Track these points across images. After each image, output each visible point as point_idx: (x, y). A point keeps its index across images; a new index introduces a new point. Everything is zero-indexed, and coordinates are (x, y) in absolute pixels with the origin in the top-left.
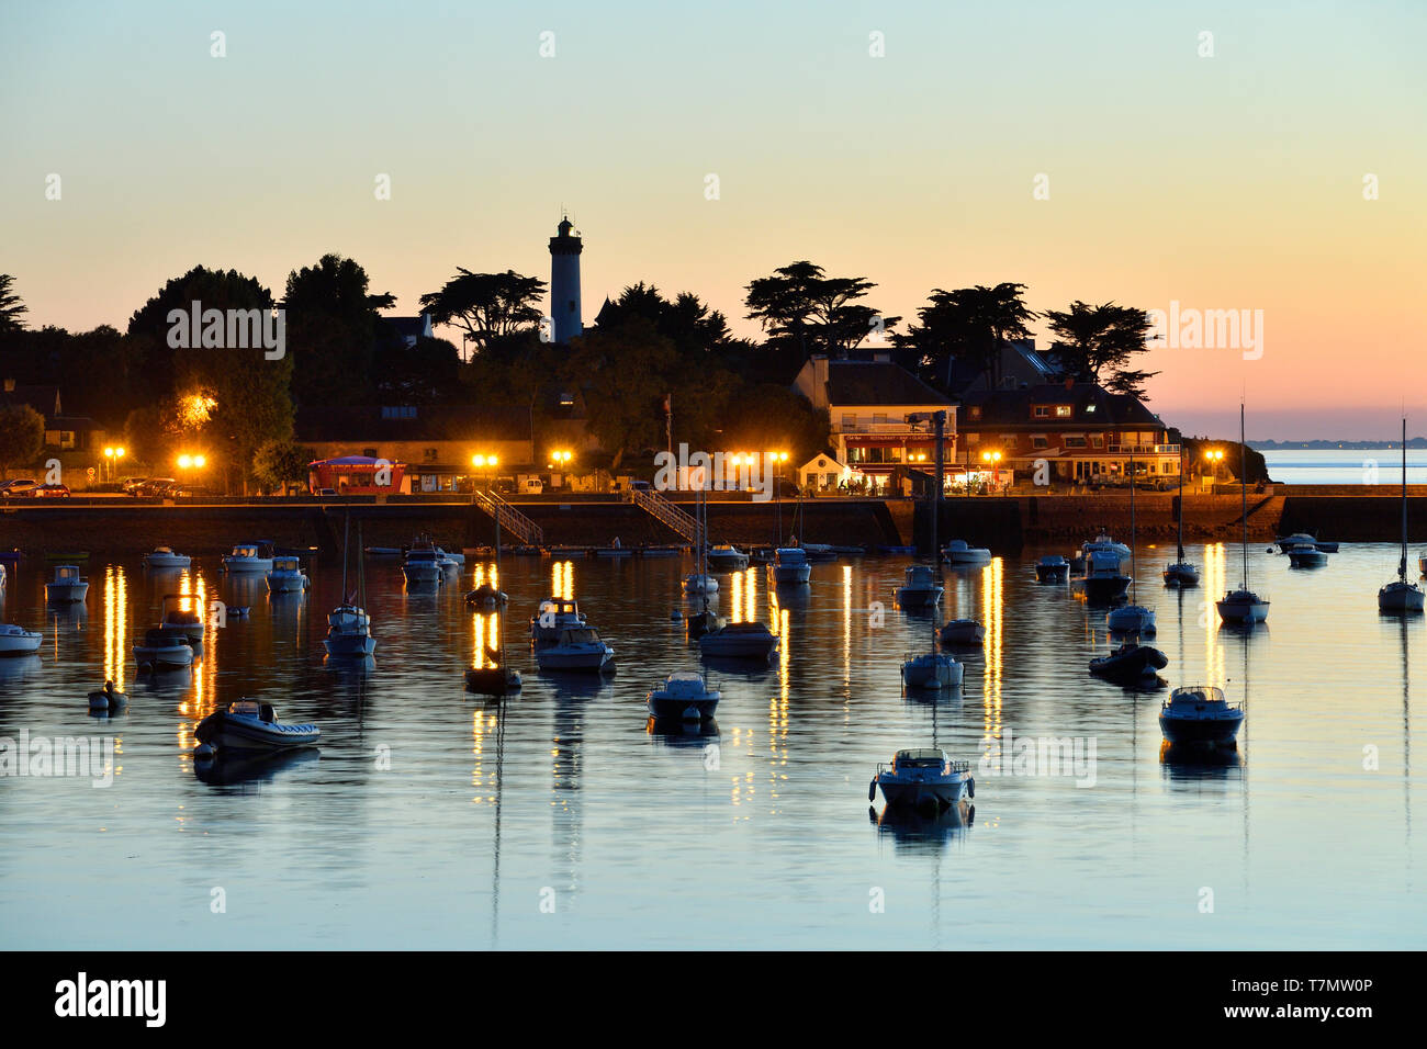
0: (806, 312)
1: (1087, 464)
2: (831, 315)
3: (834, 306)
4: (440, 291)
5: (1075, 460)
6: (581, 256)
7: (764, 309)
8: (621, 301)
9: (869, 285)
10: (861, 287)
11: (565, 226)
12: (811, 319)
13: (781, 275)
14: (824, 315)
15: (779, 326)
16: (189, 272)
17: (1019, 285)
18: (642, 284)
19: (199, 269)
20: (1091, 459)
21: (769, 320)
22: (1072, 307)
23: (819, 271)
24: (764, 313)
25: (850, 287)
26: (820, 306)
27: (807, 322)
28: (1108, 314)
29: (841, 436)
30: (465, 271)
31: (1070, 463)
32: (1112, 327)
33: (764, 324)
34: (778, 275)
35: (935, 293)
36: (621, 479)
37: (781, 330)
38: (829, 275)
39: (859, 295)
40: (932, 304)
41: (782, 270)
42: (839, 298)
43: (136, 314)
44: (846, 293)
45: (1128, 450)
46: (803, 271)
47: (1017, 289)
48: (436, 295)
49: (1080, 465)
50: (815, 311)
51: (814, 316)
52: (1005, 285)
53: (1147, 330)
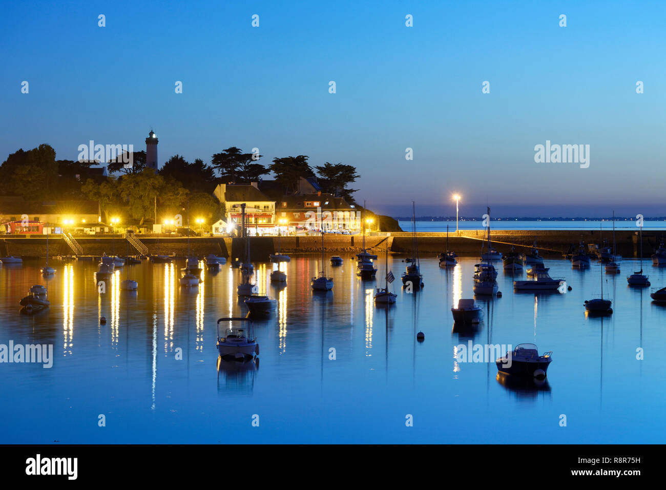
0: (234, 166)
2: (246, 167)
3: (246, 164)
6: (158, 145)
7: (219, 165)
8: (170, 162)
11: (152, 134)
12: (238, 169)
13: (225, 152)
14: (243, 168)
15: (225, 171)
17: (306, 156)
18: (178, 155)
21: (221, 169)
22: (325, 165)
23: (240, 151)
24: (219, 167)
26: (241, 164)
27: (236, 170)
28: (340, 167)
29: (229, 213)
32: (341, 173)
33: (219, 171)
34: (224, 152)
35: (275, 159)
36: (141, 229)
37: (226, 173)
38: (243, 153)
40: (274, 163)
41: (226, 150)
42: (248, 161)
44: (250, 159)
46: (233, 150)
47: (305, 158)
50: (240, 166)
51: (239, 168)
52: (300, 156)
53: (355, 174)
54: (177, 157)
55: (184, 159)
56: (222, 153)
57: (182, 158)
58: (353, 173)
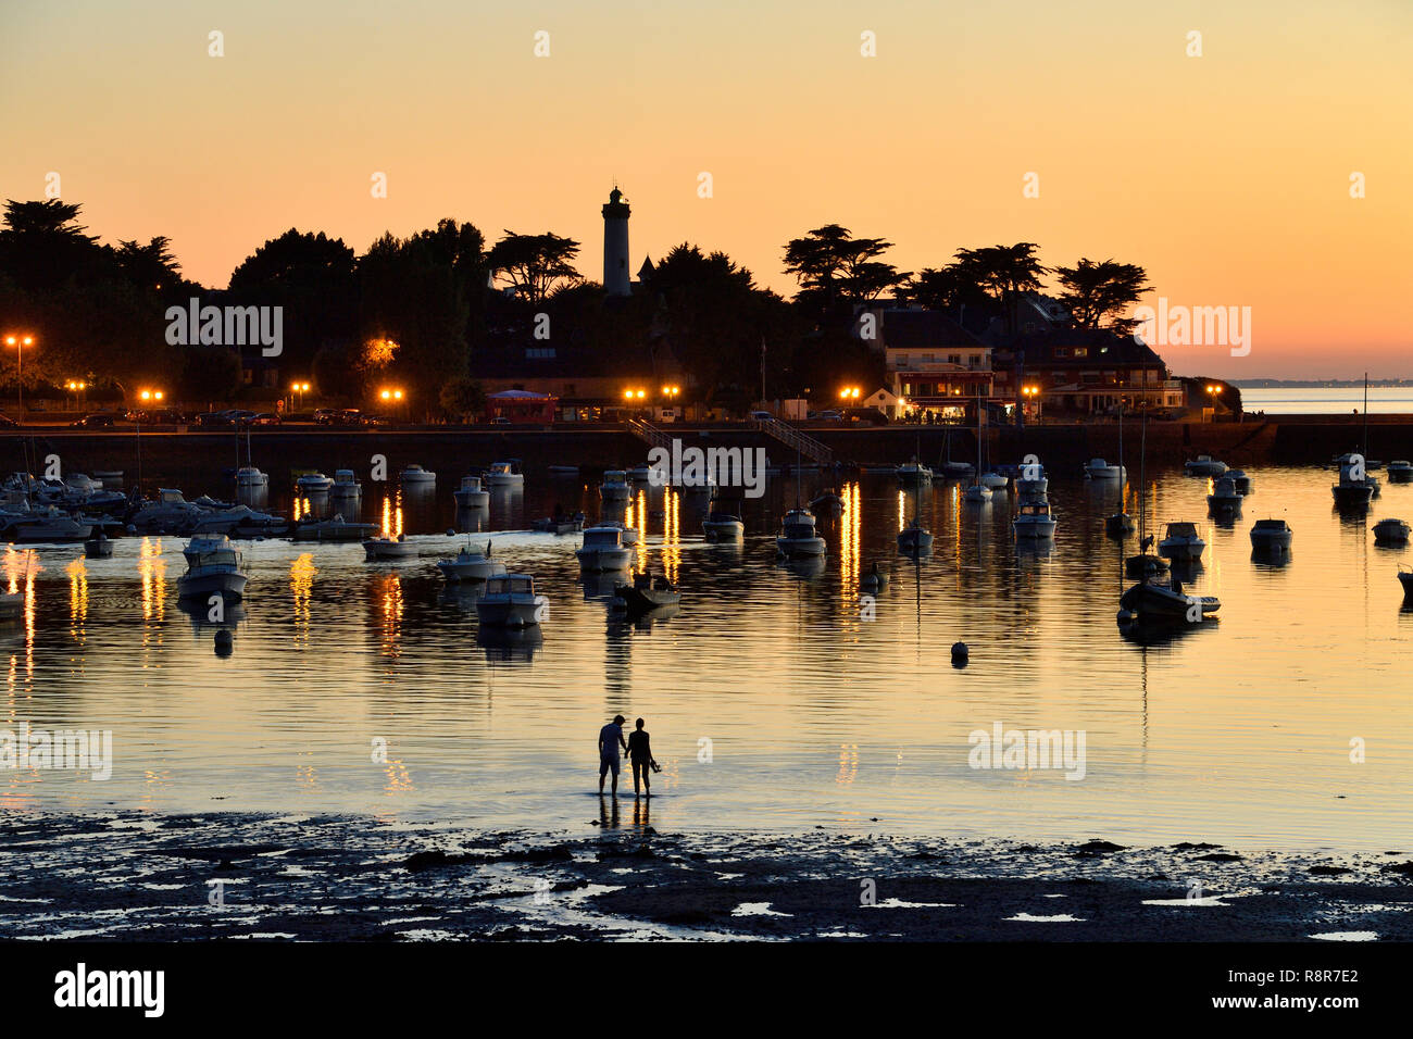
0: (831, 268)
1: (1101, 397)
2: (854, 270)
3: (857, 263)
5: (1091, 393)
6: (630, 220)
7: (800, 265)
9: (887, 245)
10: (881, 246)
11: (616, 194)
12: (838, 274)
13: (814, 236)
14: (849, 271)
15: (811, 279)
16: (285, 234)
17: (1033, 245)
18: (686, 244)
19: (293, 232)
20: (1106, 393)
21: (804, 275)
22: (1079, 263)
23: (846, 233)
24: (799, 269)
25: (871, 246)
26: (845, 263)
27: (835, 277)
28: (1109, 269)
29: (897, 373)
30: (511, 233)
31: (1087, 396)
32: (1112, 281)
33: (799, 278)
34: (811, 236)
35: (960, 252)
37: (812, 283)
38: (855, 235)
39: (879, 253)
40: (958, 261)
41: (815, 232)
42: (861, 256)
43: (237, 270)
44: (867, 252)
45: (1136, 387)
46: (833, 233)
47: (1031, 248)
49: (1095, 398)
50: (842, 267)
51: (840, 272)
52: (1021, 244)
53: (1142, 283)
54: (686, 247)
56: (807, 239)
57: (697, 249)
58: (1140, 281)
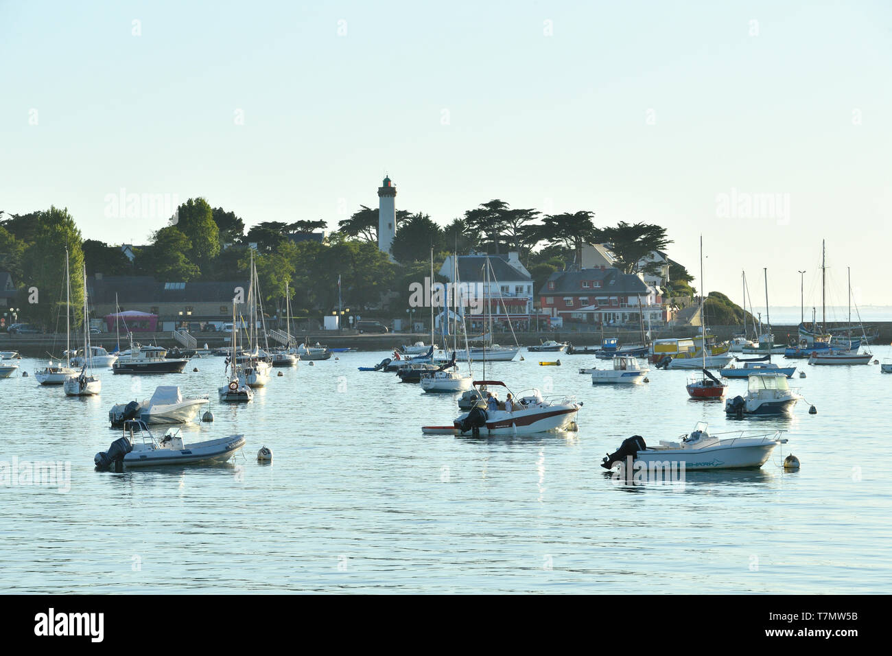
0: (500, 229)
1: (610, 314)
2: (517, 230)
3: (517, 225)
4: (349, 218)
5: (603, 312)
6: (396, 198)
9: (536, 213)
10: (532, 214)
11: (387, 181)
13: (485, 208)
14: (513, 231)
17: (590, 212)
20: (611, 311)
22: (619, 224)
23: (505, 205)
25: (526, 214)
26: (509, 225)
27: (502, 234)
28: (639, 229)
30: (365, 207)
31: (600, 314)
32: (643, 237)
34: (481, 207)
39: (533, 219)
41: (486, 205)
42: (521, 220)
44: (523, 218)
45: (630, 306)
46: (496, 205)
47: (589, 215)
48: (347, 221)
49: (606, 314)
50: (507, 228)
51: (506, 231)
52: (581, 212)
53: (665, 238)
54: (420, 215)
55: (430, 219)
56: (479, 209)
57: (427, 217)
58: (662, 236)
